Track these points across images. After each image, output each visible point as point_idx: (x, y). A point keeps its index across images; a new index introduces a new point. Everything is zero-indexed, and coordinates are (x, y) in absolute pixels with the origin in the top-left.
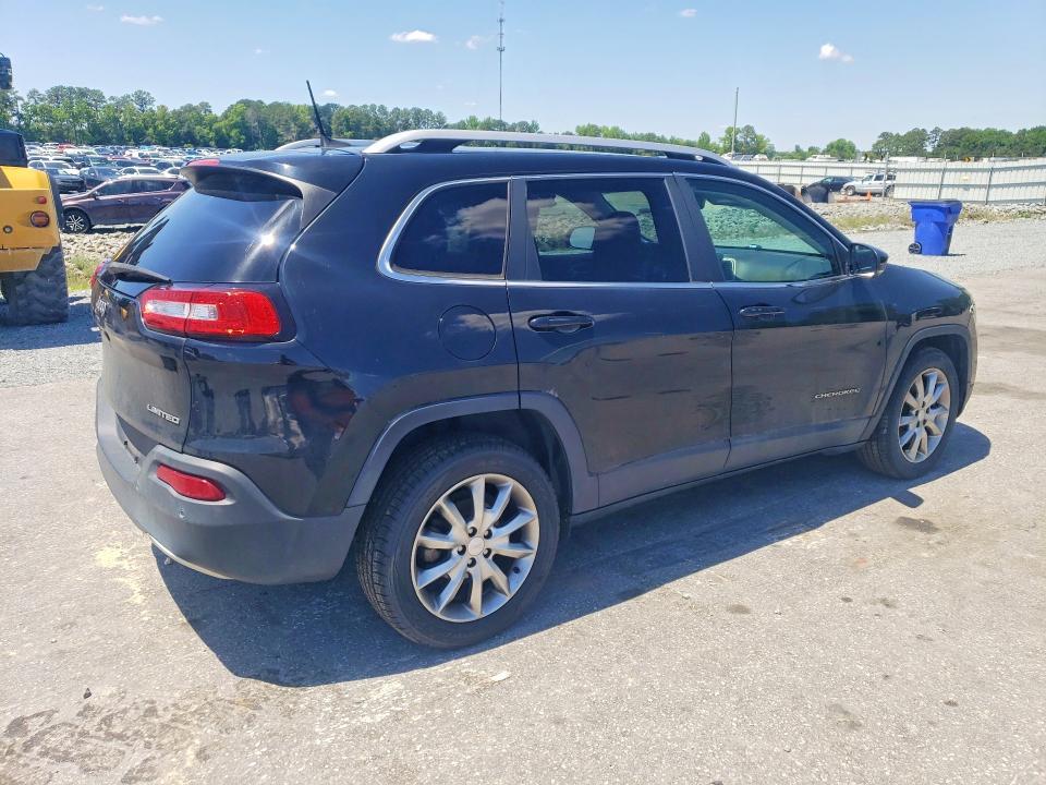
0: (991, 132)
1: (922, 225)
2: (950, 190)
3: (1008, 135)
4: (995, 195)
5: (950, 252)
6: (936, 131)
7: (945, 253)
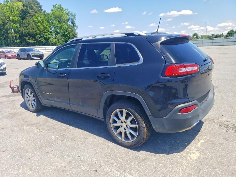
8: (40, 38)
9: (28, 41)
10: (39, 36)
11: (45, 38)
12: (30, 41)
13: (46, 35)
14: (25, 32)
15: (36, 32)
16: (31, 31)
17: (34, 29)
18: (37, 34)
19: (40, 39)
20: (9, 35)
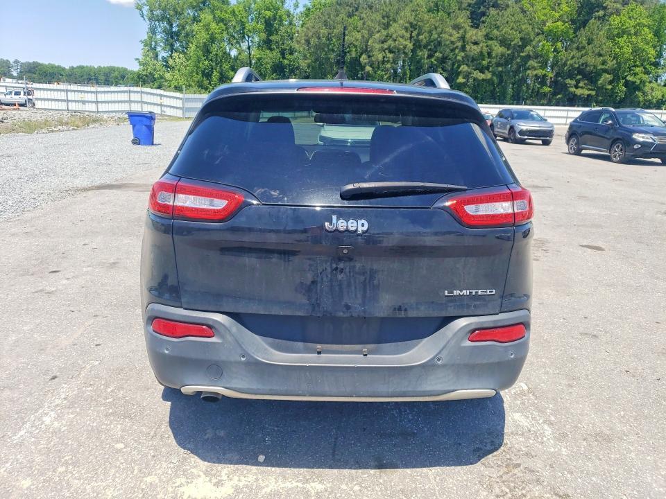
0: (53, 67)
1: (137, 127)
2: (74, 103)
3: (64, 69)
4: (102, 107)
5: (154, 143)
6: (16, 62)
7: (153, 144)
8: (610, 83)
9: (573, 90)
10: (609, 77)
11: (627, 84)
12: (579, 92)
13: (635, 74)
14: (571, 65)
15: (604, 63)
16: (591, 60)
17: (600, 55)
18: (605, 71)
19: (609, 87)
20: (529, 72)
